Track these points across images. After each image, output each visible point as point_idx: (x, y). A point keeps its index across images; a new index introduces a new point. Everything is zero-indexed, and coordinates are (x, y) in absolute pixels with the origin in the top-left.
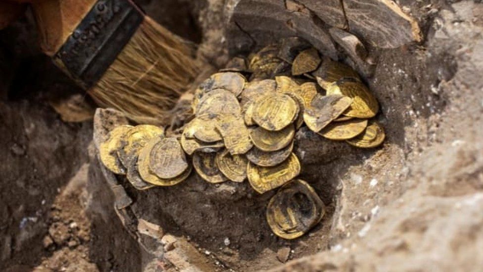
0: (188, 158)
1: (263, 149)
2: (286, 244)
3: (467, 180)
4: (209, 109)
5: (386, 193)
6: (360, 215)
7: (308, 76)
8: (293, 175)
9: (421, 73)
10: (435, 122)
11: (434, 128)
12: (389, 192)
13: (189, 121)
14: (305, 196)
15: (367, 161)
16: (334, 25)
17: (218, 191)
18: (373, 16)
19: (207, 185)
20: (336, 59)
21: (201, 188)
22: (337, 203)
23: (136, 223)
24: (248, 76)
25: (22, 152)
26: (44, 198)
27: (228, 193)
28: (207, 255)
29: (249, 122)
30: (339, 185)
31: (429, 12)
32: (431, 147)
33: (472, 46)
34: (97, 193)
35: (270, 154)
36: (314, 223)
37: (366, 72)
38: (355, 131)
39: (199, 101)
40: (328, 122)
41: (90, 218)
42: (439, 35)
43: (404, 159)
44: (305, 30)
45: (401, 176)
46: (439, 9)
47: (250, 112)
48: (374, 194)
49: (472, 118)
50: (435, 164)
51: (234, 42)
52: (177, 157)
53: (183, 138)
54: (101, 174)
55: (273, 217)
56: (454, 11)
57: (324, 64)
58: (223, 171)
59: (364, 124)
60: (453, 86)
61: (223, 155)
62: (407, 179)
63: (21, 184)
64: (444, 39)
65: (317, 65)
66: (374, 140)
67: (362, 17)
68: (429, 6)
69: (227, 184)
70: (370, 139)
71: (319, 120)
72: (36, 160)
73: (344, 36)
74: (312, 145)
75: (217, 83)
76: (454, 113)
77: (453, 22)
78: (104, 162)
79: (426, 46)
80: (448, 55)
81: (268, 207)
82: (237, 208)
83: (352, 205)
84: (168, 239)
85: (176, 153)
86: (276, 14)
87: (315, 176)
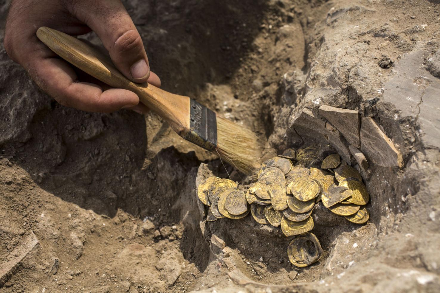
0: (248, 205)
1: (293, 210)
2: (296, 269)
3: (409, 260)
4: (266, 178)
5: (361, 254)
6: (342, 263)
7: (330, 170)
8: (308, 229)
9: (398, 186)
10: (400, 218)
11: (397, 222)
12: (363, 254)
13: (254, 182)
14: (313, 243)
15: (354, 231)
16: (352, 144)
17: (261, 229)
18: (376, 145)
19: (257, 224)
20: (350, 164)
21: (252, 225)
22: (331, 252)
23: (210, 236)
24: (295, 162)
25: (153, 178)
26: (160, 207)
27: (267, 231)
28: (248, 265)
29: (289, 193)
30: (335, 241)
31: (410, 151)
32: (393, 233)
33: (431, 178)
34: (192, 211)
35: (297, 214)
36: (315, 261)
37: (366, 177)
38: (351, 212)
39: (263, 172)
40: (335, 203)
41: (185, 225)
42: (413, 166)
43: (376, 235)
44: (334, 143)
45: (372, 246)
46: (417, 151)
47: (290, 185)
48: (354, 253)
49: (421, 222)
50: (393, 245)
51: (291, 139)
52: (242, 203)
53: (248, 192)
54: (196, 202)
55: (291, 251)
56: (425, 154)
57: (342, 165)
58: (267, 218)
59: (357, 208)
60: (414, 200)
61: (269, 208)
62: (374, 249)
63: (149, 197)
64: (415, 170)
65: (337, 166)
66: (361, 219)
67: (370, 144)
68: (411, 147)
69: (267, 226)
70: (359, 218)
71: (331, 201)
72: (160, 184)
73: (357, 153)
74: (323, 214)
75: (275, 163)
76: (412, 216)
77: (424, 161)
78: (199, 196)
79: (404, 171)
80: (416, 180)
81: (290, 245)
82: (271, 241)
83: (339, 257)
84: (227, 250)
85: (242, 201)
86: (319, 129)
87: (321, 233)
